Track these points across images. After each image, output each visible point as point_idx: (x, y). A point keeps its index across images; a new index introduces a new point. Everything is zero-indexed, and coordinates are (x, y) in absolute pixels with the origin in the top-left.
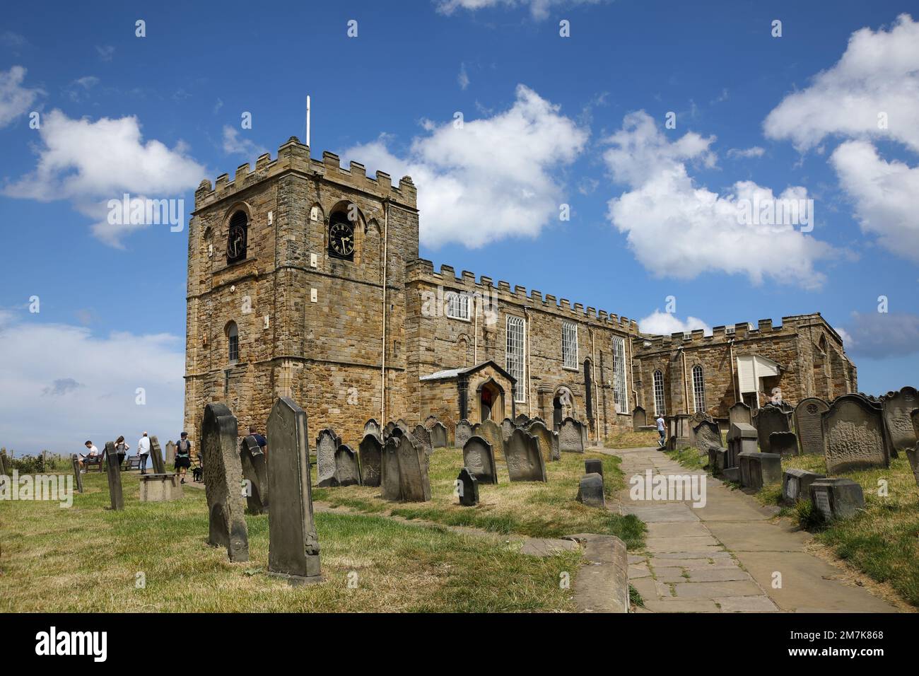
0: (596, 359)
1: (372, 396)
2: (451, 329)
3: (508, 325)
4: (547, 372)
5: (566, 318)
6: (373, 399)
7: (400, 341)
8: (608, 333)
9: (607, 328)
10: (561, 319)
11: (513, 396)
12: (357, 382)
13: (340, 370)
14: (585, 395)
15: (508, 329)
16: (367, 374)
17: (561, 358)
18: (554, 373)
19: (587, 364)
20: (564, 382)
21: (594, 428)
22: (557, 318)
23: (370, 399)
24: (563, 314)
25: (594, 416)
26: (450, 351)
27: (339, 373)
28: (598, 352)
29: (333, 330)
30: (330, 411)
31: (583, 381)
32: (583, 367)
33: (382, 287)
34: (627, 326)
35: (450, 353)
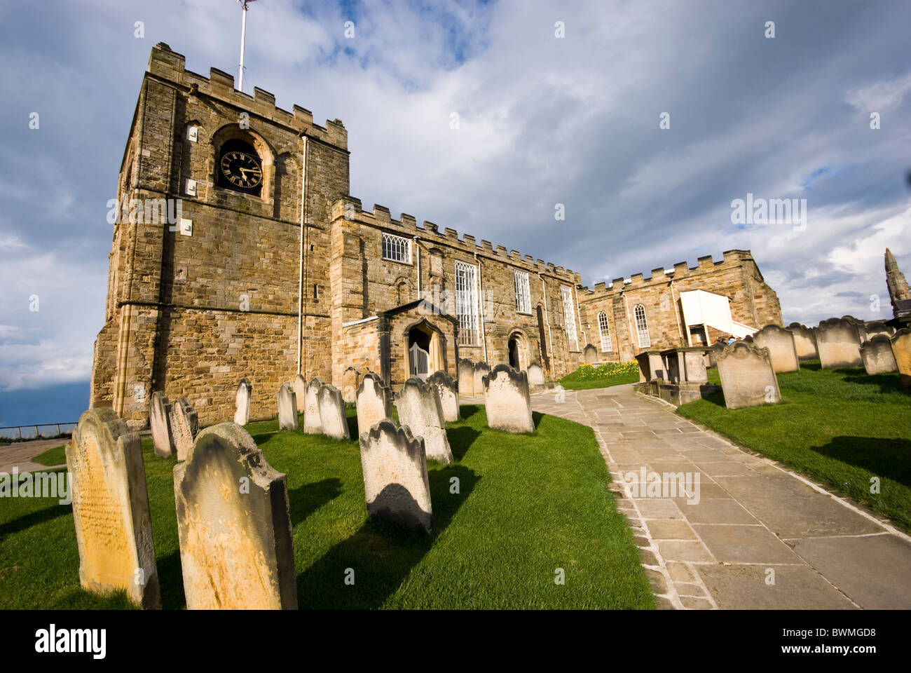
0: (546, 303)
1: (284, 347)
2: (386, 272)
3: (457, 270)
4: (500, 317)
5: (516, 266)
6: (285, 351)
7: (323, 285)
8: (557, 282)
9: (556, 278)
10: (512, 268)
11: (455, 340)
12: (261, 332)
13: (231, 318)
14: (539, 336)
15: (457, 275)
16: (277, 323)
17: (514, 303)
18: (509, 317)
19: (539, 309)
20: (518, 325)
21: (549, 366)
22: (508, 266)
23: (282, 352)
24: (513, 264)
25: (548, 355)
26: (386, 294)
27: (231, 322)
28: (549, 299)
29: (220, 271)
30: (212, 370)
31: (537, 323)
32: (535, 312)
33: (300, 225)
34: (572, 276)
35: (386, 297)
